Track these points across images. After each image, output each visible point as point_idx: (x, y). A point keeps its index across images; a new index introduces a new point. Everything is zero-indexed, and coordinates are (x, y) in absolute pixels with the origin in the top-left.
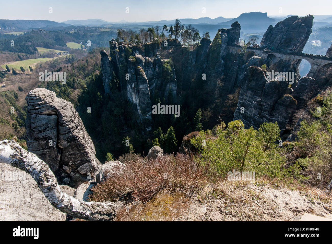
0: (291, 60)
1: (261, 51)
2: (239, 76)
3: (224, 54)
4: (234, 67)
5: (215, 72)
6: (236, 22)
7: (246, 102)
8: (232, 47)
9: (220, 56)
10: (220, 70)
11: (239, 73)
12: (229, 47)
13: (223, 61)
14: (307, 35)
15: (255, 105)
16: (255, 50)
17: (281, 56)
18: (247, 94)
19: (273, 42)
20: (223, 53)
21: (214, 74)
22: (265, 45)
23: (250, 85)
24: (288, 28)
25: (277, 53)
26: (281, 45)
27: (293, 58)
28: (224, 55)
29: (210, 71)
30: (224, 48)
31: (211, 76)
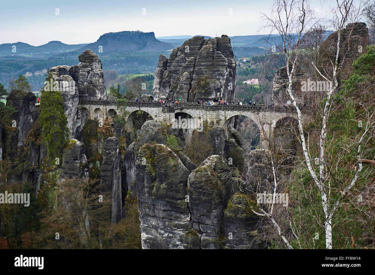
0: (221, 120)
1: (160, 108)
2: (127, 171)
3: (79, 125)
4: (109, 153)
5: (66, 173)
6: (86, 53)
7: (160, 234)
8: (93, 106)
9: (67, 130)
10: (78, 165)
11: (126, 165)
12: (87, 106)
13: (78, 143)
14: (232, 70)
15: (181, 237)
16: (146, 109)
17: (201, 114)
18: (157, 214)
19: (176, 87)
20: (75, 123)
21: (63, 180)
22: (164, 95)
23: (155, 189)
24: (196, 59)
25: (191, 110)
26: (193, 92)
27: (223, 116)
28: (79, 127)
29: (51, 174)
30: (73, 109)
31: (55, 185)
